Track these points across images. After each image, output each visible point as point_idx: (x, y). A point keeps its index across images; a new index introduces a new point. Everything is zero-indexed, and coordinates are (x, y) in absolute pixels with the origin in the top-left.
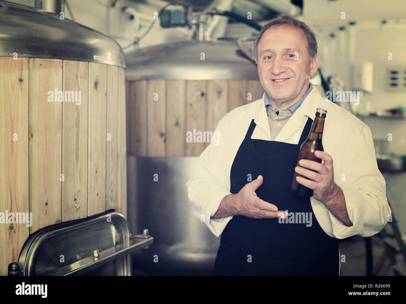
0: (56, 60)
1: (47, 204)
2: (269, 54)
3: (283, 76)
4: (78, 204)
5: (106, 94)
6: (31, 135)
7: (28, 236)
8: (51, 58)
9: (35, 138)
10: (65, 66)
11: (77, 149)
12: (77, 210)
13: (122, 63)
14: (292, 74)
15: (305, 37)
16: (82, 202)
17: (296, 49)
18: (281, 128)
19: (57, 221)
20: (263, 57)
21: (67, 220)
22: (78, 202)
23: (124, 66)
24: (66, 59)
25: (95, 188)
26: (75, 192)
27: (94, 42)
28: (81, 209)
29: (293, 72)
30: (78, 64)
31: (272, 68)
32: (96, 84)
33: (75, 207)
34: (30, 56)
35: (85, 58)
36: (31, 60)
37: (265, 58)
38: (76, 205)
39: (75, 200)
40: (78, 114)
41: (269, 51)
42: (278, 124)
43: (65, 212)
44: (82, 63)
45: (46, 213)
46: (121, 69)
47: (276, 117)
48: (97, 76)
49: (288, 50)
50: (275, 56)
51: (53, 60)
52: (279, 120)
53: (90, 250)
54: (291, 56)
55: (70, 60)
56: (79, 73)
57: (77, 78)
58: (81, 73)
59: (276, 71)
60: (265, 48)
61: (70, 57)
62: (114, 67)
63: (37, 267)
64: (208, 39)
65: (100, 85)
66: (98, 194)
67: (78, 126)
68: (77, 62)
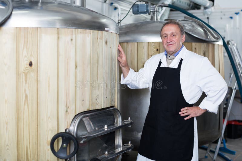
0: (88, 30)
1: (83, 100)
2: (165, 35)
3: (171, 43)
4: (97, 101)
5: (111, 47)
6: (76, 67)
7: (74, 116)
8: (85, 29)
9: (78, 68)
10: (92, 33)
11: (97, 74)
12: (97, 104)
13: (118, 32)
14: (174, 43)
15: (179, 28)
16: (99, 101)
17: (175, 33)
18: (171, 62)
19: (88, 109)
20: (163, 36)
21: (92, 109)
22: (97, 100)
23: (119, 34)
24: (93, 30)
25: (105, 94)
26: (96, 95)
27: (104, 21)
28: (99, 104)
29: (175, 42)
30: (98, 32)
31: (167, 41)
32: (106, 42)
33: (96, 103)
34: (76, 28)
35: (101, 29)
36: (77, 30)
37: (164, 37)
38: (97, 102)
39: (96, 99)
40: (98, 57)
41: (165, 34)
42: (170, 61)
43: (92, 105)
44: (100, 32)
45: (83, 105)
46: (117, 35)
47: (169, 58)
48: (107, 38)
49: (172, 33)
50: (168, 36)
51: (86, 30)
52: (170, 60)
53: (102, 126)
54: (174, 35)
55: (94, 30)
56: (98, 36)
57: (97, 39)
58: (99, 37)
59: (168, 41)
60: (164, 33)
61: (95, 28)
62: (114, 34)
63: (78, 131)
64: (159, 20)
65: (108, 43)
66: (107, 98)
67: (98, 63)
68: (98, 31)
